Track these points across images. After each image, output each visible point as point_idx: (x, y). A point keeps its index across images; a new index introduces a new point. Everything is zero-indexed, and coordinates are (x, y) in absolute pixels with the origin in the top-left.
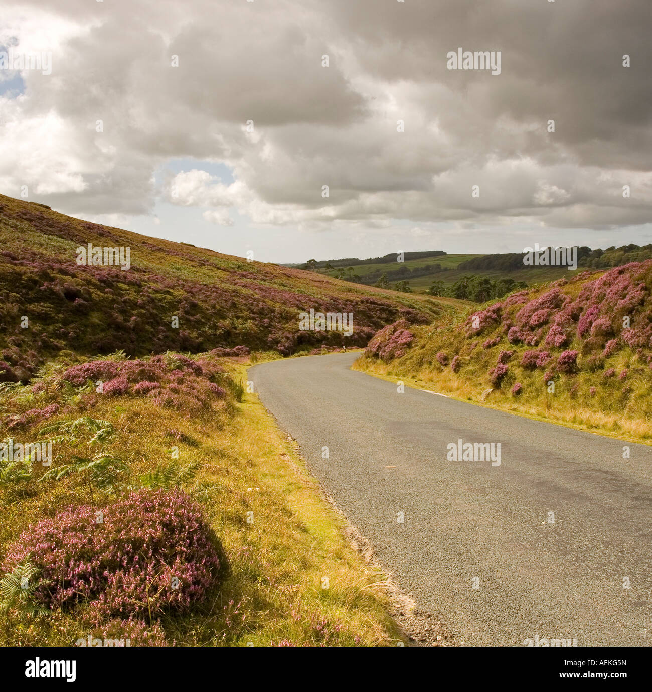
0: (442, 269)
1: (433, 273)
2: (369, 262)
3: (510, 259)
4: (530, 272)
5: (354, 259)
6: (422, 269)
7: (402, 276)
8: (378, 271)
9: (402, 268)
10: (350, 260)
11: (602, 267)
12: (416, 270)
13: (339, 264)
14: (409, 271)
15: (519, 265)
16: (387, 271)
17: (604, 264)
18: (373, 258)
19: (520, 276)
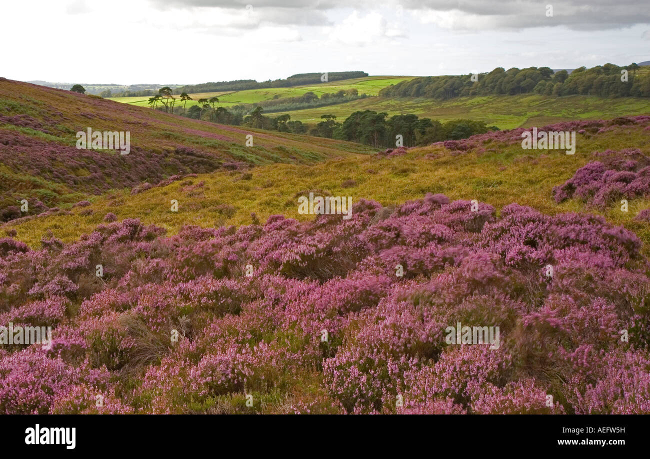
0: (359, 95)
1: (347, 101)
2: (268, 84)
3: (445, 83)
4: (470, 101)
5: (250, 81)
6: (334, 95)
7: (307, 104)
8: (276, 97)
9: (308, 93)
10: (245, 81)
11: (565, 94)
12: (326, 96)
13: (230, 87)
14: (316, 97)
15: (456, 91)
16: (290, 97)
17: (568, 90)
18: (273, 79)
19: (456, 106)
